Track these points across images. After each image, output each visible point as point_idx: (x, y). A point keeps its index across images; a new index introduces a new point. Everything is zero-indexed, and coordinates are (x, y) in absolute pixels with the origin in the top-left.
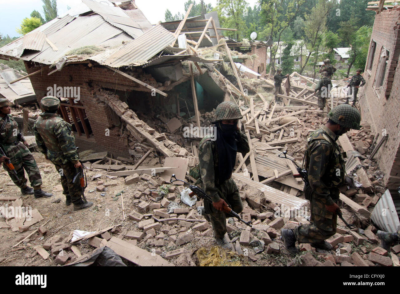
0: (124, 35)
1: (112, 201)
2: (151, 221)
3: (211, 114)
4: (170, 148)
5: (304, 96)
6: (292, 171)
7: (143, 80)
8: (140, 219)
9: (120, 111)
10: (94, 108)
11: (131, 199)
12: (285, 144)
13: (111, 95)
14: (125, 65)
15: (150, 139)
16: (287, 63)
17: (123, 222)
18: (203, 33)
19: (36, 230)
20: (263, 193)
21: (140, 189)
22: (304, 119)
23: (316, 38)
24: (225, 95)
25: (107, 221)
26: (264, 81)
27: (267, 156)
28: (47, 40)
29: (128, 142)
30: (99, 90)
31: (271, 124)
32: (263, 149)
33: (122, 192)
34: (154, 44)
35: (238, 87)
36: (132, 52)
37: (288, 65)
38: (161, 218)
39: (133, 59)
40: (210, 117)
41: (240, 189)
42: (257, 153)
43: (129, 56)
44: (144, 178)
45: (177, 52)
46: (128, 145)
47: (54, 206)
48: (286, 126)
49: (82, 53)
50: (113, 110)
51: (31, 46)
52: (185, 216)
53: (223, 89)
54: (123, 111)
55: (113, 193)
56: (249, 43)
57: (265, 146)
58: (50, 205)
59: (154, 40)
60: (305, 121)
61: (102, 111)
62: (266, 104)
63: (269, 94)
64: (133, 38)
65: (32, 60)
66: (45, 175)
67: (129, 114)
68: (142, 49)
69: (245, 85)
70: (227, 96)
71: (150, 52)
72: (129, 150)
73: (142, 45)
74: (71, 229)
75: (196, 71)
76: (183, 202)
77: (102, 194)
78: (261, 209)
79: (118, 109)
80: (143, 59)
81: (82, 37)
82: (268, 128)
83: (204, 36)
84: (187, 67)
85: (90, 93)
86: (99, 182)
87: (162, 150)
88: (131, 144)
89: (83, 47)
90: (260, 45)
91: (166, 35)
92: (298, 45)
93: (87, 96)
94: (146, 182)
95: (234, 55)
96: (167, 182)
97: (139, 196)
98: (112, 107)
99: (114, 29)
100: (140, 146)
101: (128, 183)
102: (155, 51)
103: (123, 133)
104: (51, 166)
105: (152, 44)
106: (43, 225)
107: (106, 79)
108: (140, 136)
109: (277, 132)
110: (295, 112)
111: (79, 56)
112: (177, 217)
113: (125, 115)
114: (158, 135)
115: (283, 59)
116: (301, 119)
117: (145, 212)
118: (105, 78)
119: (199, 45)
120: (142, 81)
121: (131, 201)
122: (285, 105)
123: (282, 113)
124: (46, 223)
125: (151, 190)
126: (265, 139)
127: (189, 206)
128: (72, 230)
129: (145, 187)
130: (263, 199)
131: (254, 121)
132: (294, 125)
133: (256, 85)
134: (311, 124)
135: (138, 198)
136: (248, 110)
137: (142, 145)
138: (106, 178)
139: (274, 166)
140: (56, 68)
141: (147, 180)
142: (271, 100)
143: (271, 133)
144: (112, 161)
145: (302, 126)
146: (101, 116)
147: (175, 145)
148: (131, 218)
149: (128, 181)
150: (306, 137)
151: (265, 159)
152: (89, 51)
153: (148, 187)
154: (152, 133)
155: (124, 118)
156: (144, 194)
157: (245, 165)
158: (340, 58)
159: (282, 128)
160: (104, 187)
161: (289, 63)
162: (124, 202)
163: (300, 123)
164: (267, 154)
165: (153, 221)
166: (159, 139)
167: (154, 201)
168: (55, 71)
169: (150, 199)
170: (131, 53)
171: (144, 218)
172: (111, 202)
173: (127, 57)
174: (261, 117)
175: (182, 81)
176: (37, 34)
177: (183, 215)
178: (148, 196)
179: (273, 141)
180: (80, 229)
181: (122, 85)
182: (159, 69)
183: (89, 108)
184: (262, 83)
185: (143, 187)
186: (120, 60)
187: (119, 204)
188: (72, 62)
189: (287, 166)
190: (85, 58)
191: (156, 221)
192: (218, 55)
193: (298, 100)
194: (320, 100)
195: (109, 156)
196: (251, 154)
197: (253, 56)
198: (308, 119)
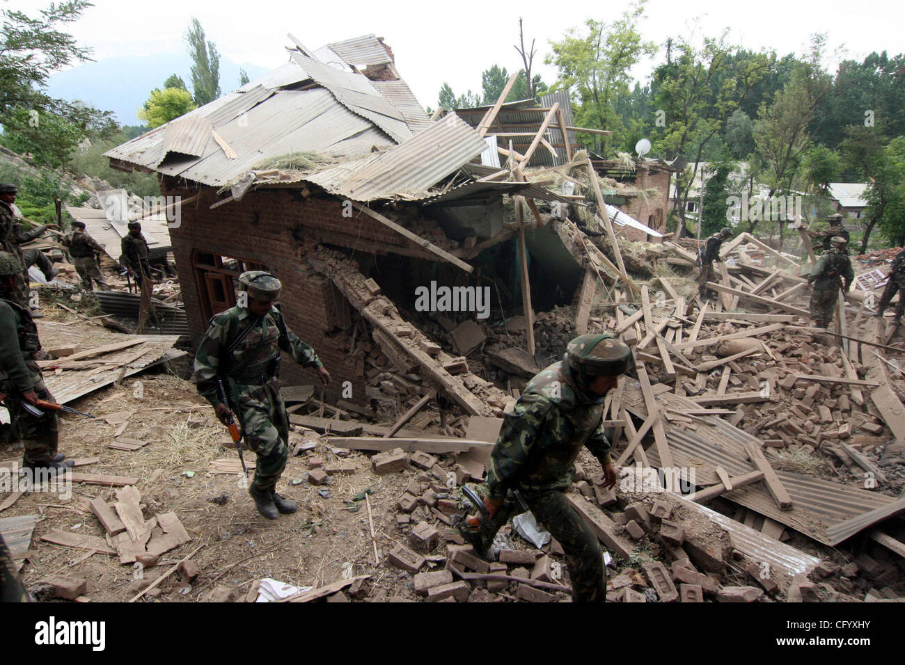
0: (375, 133)
1: (346, 512)
2: (443, 575)
3: (551, 317)
4: (479, 394)
5: (773, 291)
6: (763, 474)
7: (419, 232)
8: (416, 566)
9: (360, 297)
10: (299, 287)
11: (389, 511)
12: (736, 405)
13: (341, 260)
14: (383, 196)
15: (432, 369)
16: (714, 211)
17: (374, 569)
18: (539, 135)
19: (175, 568)
20: (727, 532)
21: (411, 490)
22: (781, 346)
23: (787, 159)
24: (583, 276)
25: (337, 564)
26: (674, 250)
27: (694, 431)
28: (215, 134)
29: (365, 369)
30: (316, 248)
31: (698, 353)
32: (685, 413)
33: (369, 492)
34: (443, 155)
35: (612, 259)
36: (396, 170)
37: (716, 217)
38: (467, 570)
39: (398, 186)
40: (549, 324)
41: (667, 515)
42: (669, 421)
43: (389, 177)
44: (419, 462)
45: (482, 175)
46: (365, 374)
47: (213, 510)
48: (736, 361)
49: (287, 167)
50: (342, 295)
51: (182, 145)
52: (527, 571)
53: (579, 261)
54: (367, 297)
55: (347, 491)
56: (632, 164)
57: (690, 406)
58: (203, 506)
59: (443, 146)
60: (784, 353)
61: (317, 295)
62: (681, 305)
63: (684, 279)
64: (397, 143)
65: (182, 175)
66: (191, 432)
67: (381, 306)
68: (416, 164)
69: (627, 257)
70: (588, 278)
71: (432, 171)
72: (367, 387)
73: (418, 155)
74: (254, 573)
75: (530, 219)
76: (517, 535)
77: (320, 492)
78: (723, 575)
79: (357, 293)
80: (419, 186)
81: (288, 134)
82: (690, 360)
83: (540, 143)
84: (509, 209)
85: (293, 253)
86: (312, 461)
87: (462, 397)
88: (370, 374)
89: (290, 153)
90: (657, 167)
91: (468, 137)
92: (743, 172)
93: (287, 258)
94: (424, 474)
95: (607, 186)
96: (474, 476)
97: (411, 507)
98: (341, 287)
99: (354, 119)
100: (390, 379)
101: (378, 470)
102: (443, 171)
103: (356, 347)
104: (203, 411)
105: (438, 155)
106: (189, 556)
107: (333, 225)
108: (406, 359)
109: (713, 374)
110: (756, 327)
111: (284, 172)
112: (508, 571)
113: (371, 306)
114: (448, 360)
115: (707, 200)
116: (772, 347)
117: (428, 551)
118: (331, 221)
119: (526, 162)
120: (416, 233)
121: (390, 517)
122: (724, 309)
123: (722, 329)
124: (195, 551)
125: (439, 495)
126: (684, 388)
127: (533, 546)
128: (255, 576)
129: (423, 486)
130: (728, 549)
131: (654, 342)
132: (756, 359)
133: (651, 257)
134: (799, 360)
135: (409, 512)
136: (638, 314)
137: (395, 377)
138: (326, 453)
139: (715, 457)
140: (231, 195)
141: (425, 469)
142: (691, 296)
143: (698, 375)
144: (325, 408)
145: (777, 362)
146: (311, 305)
147: (490, 387)
148: (393, 563)
149: (382, 465)
150: (789, 391)
151: (689, 436)
152: (303, 163)
153: (431, 486)
154: (433, 354)
155: (369, 313)
156: (422, 503)
157: (640, 448)
158: (836, 205)
159: (727, 364)
160: (326, 475)
161: (719, 212)
162: (373, 518)
163: (772, 356)
164: (694, 426)
165: (450, 577)
166: (454, 370)
167: (445, 523)
168: (228, 200)
169: (435, 516)
170: (393, 172)
171: (425, 564)
172: (344, 514)
173: (384, 180)
174: (670, 333)
175: (500, 238)
176: (195, 121)
177: (522, 569)
178: (430, 507)
179: (705, 394)
180: (273, 577)
181: (368, 239)
182: (453, 209)
183: (287, 285)
184: (667, 253)
185: (418, 485)
186: (371, 185)
187: (362, 522)
188: (267, 184)
189: (749, 460)
190: (296, 177)
191: (456, 578)
192: (572, 185)
193: (758, 299)
194: (815, 302)
195: (316, 395)
196: (655, 423)
197: (649, 192)
198: (792, 348)
